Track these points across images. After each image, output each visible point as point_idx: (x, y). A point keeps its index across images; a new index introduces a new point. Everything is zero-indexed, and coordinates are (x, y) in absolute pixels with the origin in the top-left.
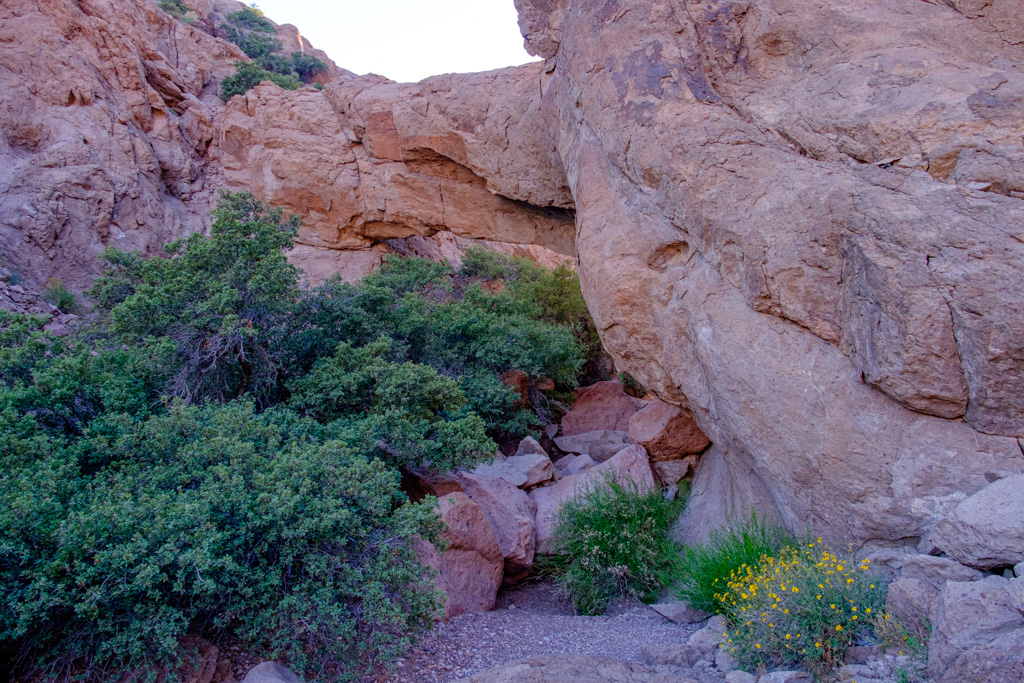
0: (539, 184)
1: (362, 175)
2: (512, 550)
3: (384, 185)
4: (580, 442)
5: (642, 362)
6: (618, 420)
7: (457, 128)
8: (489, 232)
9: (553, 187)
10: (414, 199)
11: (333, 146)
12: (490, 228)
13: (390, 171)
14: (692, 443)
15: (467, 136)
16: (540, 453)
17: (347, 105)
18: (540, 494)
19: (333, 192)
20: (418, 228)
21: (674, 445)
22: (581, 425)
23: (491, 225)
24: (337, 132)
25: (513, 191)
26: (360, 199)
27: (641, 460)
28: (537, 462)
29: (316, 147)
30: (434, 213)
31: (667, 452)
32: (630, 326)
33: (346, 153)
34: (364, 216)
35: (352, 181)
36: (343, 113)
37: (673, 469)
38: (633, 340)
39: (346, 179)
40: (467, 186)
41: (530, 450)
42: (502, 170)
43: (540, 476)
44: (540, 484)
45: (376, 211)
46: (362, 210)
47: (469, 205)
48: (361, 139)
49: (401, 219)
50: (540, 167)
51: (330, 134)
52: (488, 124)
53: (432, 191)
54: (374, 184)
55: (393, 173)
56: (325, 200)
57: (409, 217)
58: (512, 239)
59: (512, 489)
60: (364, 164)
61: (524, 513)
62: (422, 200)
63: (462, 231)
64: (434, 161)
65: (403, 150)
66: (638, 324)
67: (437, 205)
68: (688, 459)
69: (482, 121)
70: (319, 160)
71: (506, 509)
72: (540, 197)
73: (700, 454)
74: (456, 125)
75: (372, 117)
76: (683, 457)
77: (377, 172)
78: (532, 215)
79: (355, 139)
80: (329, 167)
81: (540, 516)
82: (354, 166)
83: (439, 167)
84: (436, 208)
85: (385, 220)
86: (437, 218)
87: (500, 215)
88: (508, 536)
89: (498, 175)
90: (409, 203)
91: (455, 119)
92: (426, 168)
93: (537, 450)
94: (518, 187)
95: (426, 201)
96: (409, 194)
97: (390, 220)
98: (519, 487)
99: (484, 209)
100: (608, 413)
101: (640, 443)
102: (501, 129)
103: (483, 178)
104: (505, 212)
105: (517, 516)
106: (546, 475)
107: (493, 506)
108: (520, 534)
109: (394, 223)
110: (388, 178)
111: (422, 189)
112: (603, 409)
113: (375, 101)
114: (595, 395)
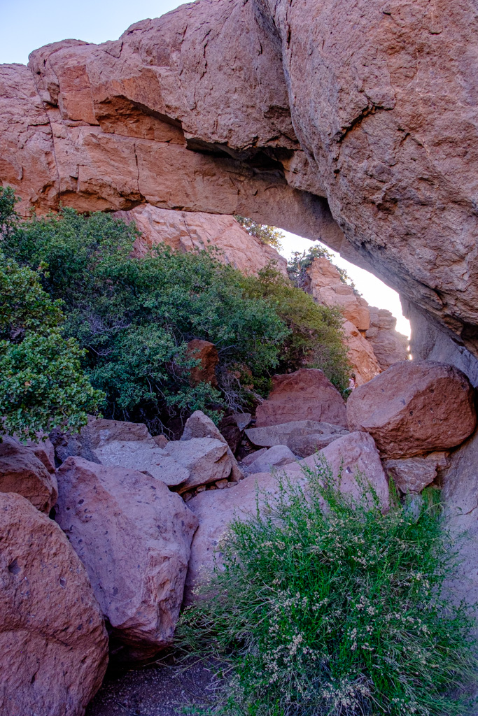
0: (241, 116)
1: (56, 140)
2: (131, 612)
3: (77, 149)
4: (276, 434)
5: (422, 213)
6: (323, 413)
7: (151, 63)
8: (187, 200)
9: (257, 116)
10: (108, 163)
11: (25, 107)
12: (188, 196)
13: (84, 132)
14: (445, 433)
15: (162, 71)
16: (214, 436)
17: (42, 62)
18: (209, 502)
19: (24, 158)
20: (112, 199)
21: (417, 435)
22: (278, 417)
23: (189, 191)
24: (33, 95)
25: (211, 131)
26: (52, 166)
27: (368, 454)
28: (208, 449)
29: (8, 109)
30: (128, 179)
31: (405, 445)
32: (408, 109)
33: (40, 115)
34: (56, 185)
35: (45, 146)
36: (39, 73)
37: (416, 471)
38: (410, 148)
39: (38, 142)
40: (164, 145)
41: (201, 432)
42: (199, 104)
43: (211, 471)
44: (211, 485)
45: (69, 179)
46: (54, 178)
47: (166, 168)
48: (56, 100)
49: (95, 188)
50: (243, 89)
51: (25, 97)
52: (184, 47)
53: (126, 153)
54: (67, 148)
55: (86, 134)
56: (16, 168)
57: (103, 186)
58: (212, 208)
59: (159, 493)
60: (58, 128)
61: (169, 535)
62: (116, 164)
63: (158, 199)
64: (130, 116)
65: (96, 103)
66: (426, 102)
67: (131, 169)
68: (433, 457)
69: (177, 46)
70: (10, 122)
71: (134, 527)
72: (242, 135)
73: (451, 451)
74: (149, 59)
75: (66, 72)
76: (426, 453)
77: (70, 135)
78: (234, 176)
79: (49, 99)
80: (20, 128)
81: (201, 540)
82: (46, 129)
83: (134, 125)
84: (130, 172)
85: (78, 190)
86: (131, 184)
87: (199, 178)
88: (128, 582)
89: (195, 112)
90: (103, 168)
91: (149, 52)
92: (121, 127)
93: (210, 432)
94: (216, 124)
95: (121, 165)
96: (102, 158)
97: (83, 189)
98: (173, 488)
99: (182, 172)
100: (311, 404)
101: (364, 430)
102: (199, 48)
103: (177, 120)
104: (204, 174)
105: (151, 543)
106: (220, 471)
107: (114, 520)
108: (149, 579)
109: (87, 194)
110: (81, 141)
111: (115, 150)
112: (306, 400)
113: (71, 56)
114: (297, 383)
